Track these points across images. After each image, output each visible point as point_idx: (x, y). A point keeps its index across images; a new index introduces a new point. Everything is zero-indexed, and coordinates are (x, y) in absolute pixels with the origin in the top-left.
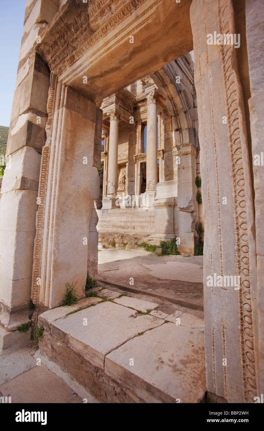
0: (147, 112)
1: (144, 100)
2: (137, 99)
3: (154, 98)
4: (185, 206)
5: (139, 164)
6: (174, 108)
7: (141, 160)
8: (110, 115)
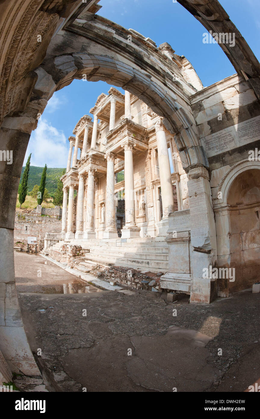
0: (156, 141)
1: (154, 131)
2: (148, 130)
3: (161, 126)
4: (201, 245)
5: (156, 189)
6: (174, 126)
7: (158, 185)
8: (124, 147)
